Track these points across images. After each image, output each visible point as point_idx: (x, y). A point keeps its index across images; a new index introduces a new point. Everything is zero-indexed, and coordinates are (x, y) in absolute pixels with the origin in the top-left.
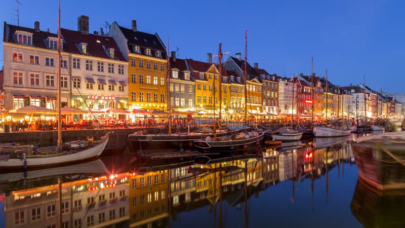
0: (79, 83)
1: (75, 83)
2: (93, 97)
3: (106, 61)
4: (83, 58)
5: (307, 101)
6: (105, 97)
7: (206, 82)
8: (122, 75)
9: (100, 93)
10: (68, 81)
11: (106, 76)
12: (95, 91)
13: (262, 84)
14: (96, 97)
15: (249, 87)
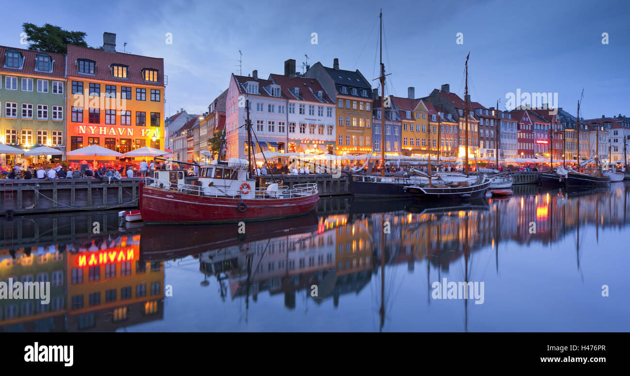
0: (293, 128)
1: (290, 128)
2: (305, 142)
3: (316, 104)
4: (297, 103)
5: (538, 142)
6: (315, 141)
7: (414, 122)
8: (330, 118)
9: (311, 137)
10: (285, 126)
11: (316, 120)
12: (307, 136)
13: (478, 121)
14: (308, 142)
15: (463, 125)
